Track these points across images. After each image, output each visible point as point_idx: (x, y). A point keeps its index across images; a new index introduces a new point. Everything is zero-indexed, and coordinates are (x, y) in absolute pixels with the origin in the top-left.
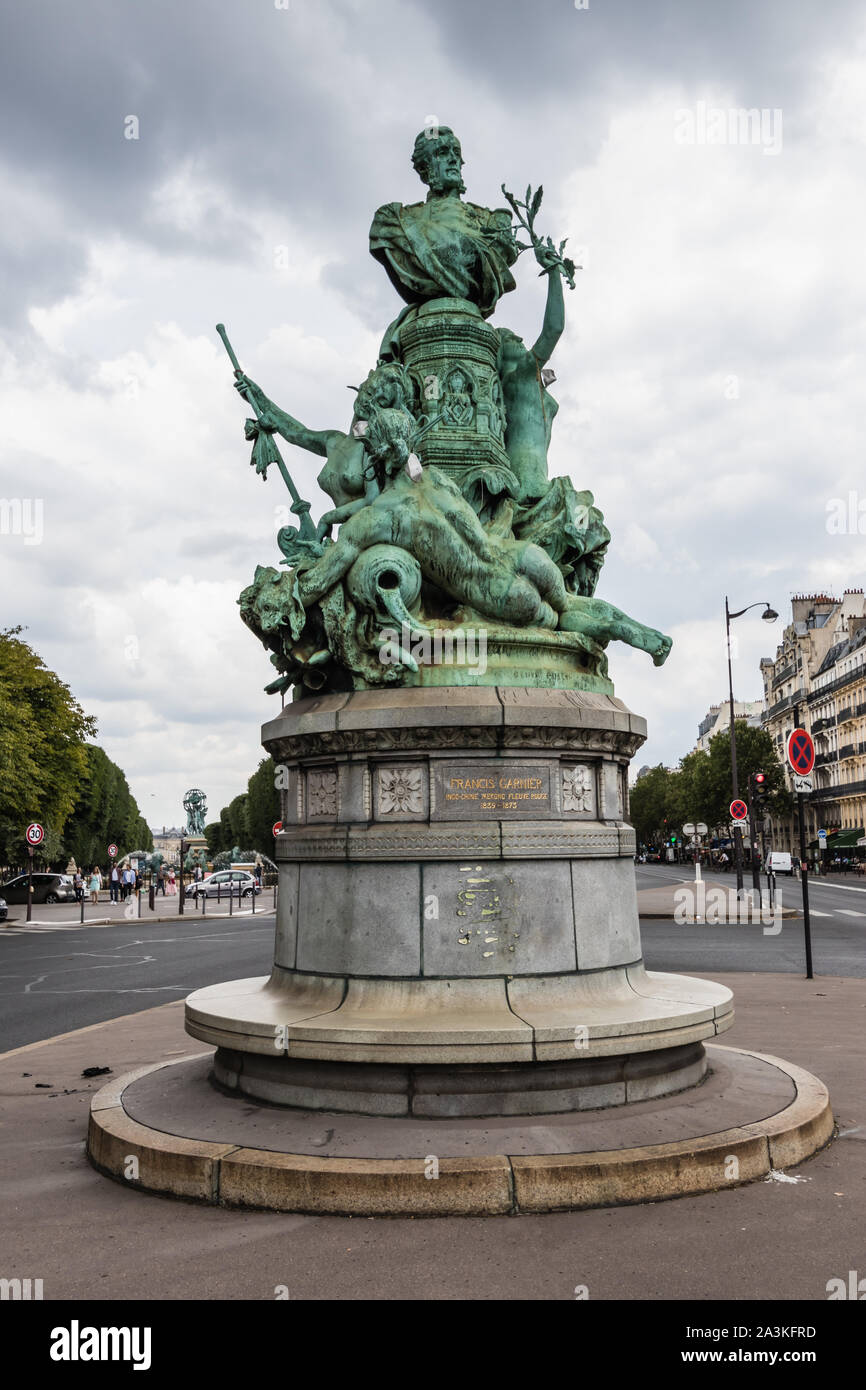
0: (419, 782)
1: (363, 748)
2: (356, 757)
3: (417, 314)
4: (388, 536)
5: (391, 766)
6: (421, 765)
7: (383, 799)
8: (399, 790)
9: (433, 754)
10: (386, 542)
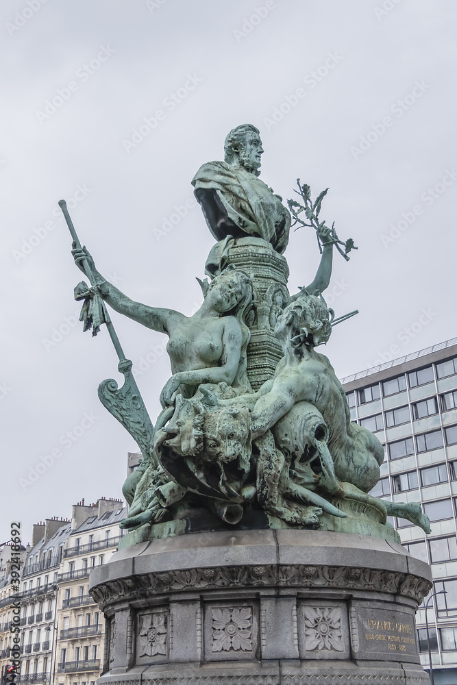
0: (339, 621)
1: (296, 583)
2: (283, 592)
3: (235, 244)
4: (313, 396)
5: (314, 604)
6: (341, 605)
7: (307, 636)
8: (322, 627)
9: (356, 595)
10: (310, 401)
